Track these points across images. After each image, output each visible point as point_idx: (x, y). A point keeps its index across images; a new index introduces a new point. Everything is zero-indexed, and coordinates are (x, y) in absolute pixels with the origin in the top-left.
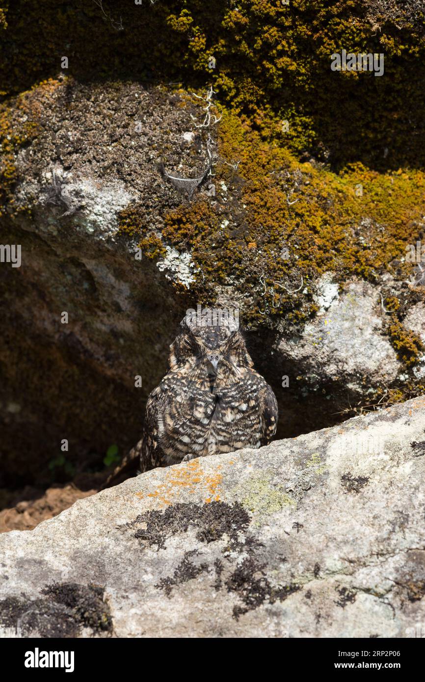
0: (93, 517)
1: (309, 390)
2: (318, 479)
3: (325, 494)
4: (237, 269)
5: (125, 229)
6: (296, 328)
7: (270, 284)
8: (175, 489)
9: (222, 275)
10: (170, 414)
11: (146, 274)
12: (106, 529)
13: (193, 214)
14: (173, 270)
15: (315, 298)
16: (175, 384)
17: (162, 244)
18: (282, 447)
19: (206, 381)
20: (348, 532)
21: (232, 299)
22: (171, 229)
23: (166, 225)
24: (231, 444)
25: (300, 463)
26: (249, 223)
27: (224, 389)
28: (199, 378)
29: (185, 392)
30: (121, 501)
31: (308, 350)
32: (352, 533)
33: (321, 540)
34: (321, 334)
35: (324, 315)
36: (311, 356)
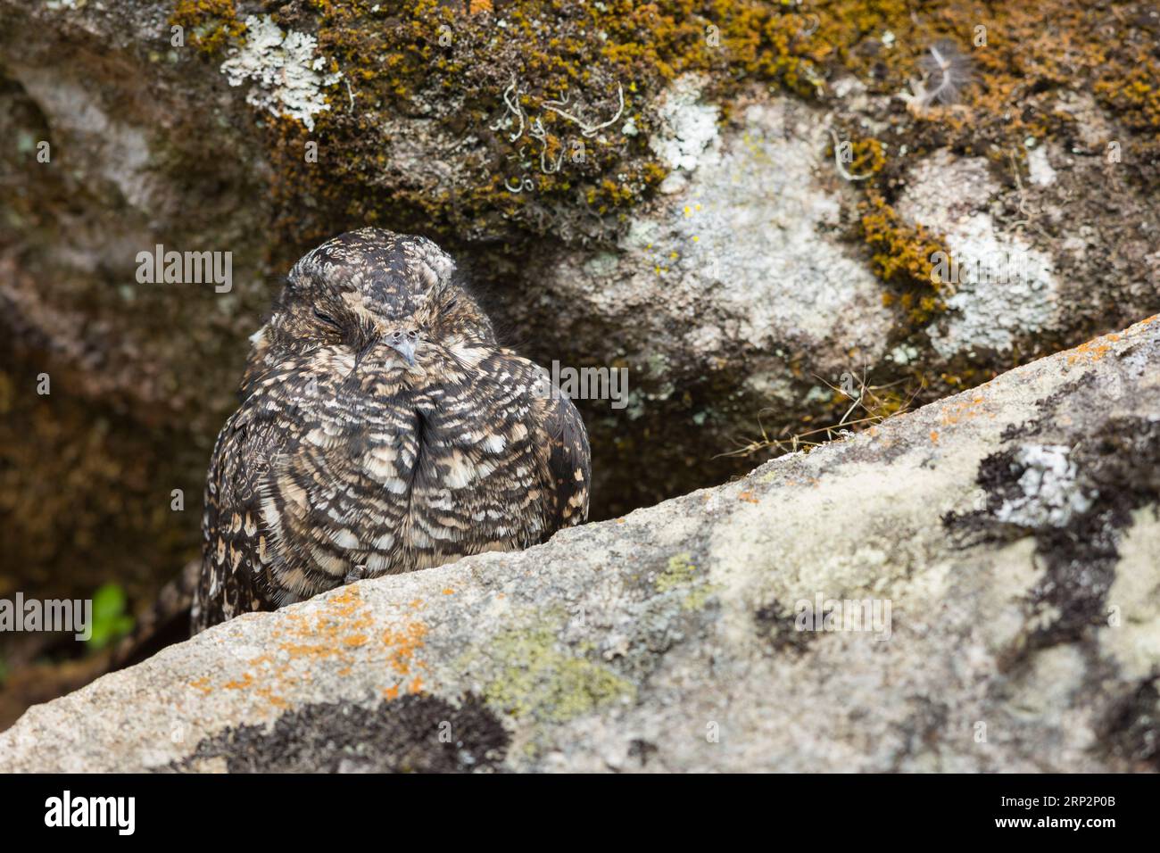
0: (76, 749)
1: (646, 400)
2: (691, 622)
3: (712, 661)
6: (608, 227)
7: (531, 111)
8: (299, 666)
9: (402, 91)
10: (292, 471)
11: (192, 98)
14: (267, 80)
15: (656, 144)
17: (235, 12)
18: (586, 543)
21: (431, 154)
25: (639, 584)
30: (151, 704)
31: (641, 288)
34: (675, 244)
35: (682, 192)
36: (649, 305)
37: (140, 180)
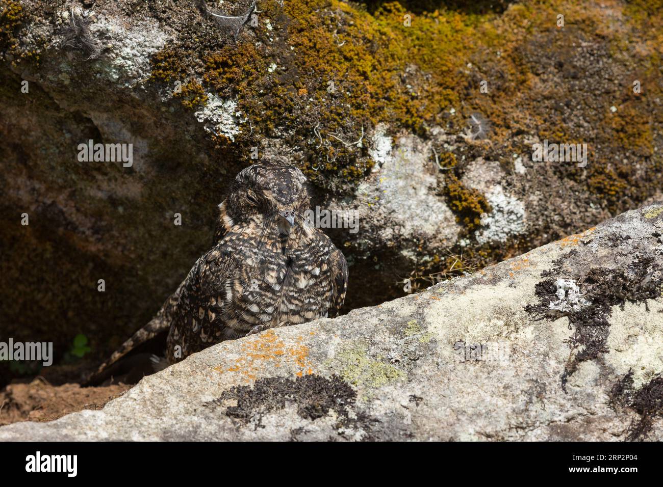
0: (171, 394)
1: (357, 258)
2: (425, 348)
3: (438, 364)
4: (286, 118)
5: (160, 74)
6: (350, 186)
7: (325, 136)
8: (258, 362)
9: (270, 126)
10: (240, 278)
11: (176, 127)
12: (191, 407)
13: (239, 56)
14: (215, 120)
15: (370, 152)
16: (242, 245)
17: (204, 91)
18: (367, 315)
19: (278, 242)
20: (478, 404)
21: (280, 153)
22: (214, 73)
23: (208, 69)
24: (302, 314)
25: (396, 332)
26: (299, 67)
27: (298, 250)
28: (269, 238)
29: (255, 253)
30: (199, 377)
31: (362, 212)
32: (483, 405)
33: (447, 414)
34: (377, 193)
35: (379, 172)
36: (365, 219)
37: (142, 161)
